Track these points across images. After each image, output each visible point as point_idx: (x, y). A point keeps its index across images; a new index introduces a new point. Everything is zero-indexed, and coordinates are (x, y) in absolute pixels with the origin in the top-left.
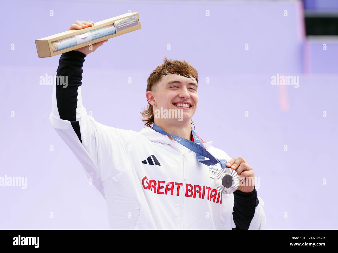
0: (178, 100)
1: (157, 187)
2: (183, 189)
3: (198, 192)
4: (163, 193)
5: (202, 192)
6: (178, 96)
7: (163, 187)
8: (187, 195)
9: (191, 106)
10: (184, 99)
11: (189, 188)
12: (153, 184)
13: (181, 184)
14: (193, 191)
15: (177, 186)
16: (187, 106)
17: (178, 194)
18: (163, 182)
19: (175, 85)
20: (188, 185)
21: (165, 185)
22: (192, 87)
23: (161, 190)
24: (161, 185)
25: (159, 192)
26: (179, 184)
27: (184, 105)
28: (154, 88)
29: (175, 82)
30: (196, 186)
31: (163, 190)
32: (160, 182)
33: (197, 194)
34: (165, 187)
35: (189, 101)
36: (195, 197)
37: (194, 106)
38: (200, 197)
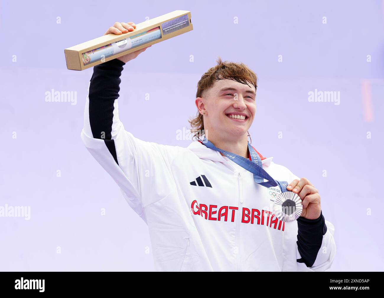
0: (232, 111)
1: (208, 212)
2: (239, 214)
3: (256, 217)
4: (215, 219)
5: (261, 217)
6: (232, 106)
7: (215, 212)
8: (243, 221)
9: (247, 118)
10: (239, 111)
11: (246, 212)
12: (203, 208)
13: (237, 208)
14: (250, 216)
15: (231, 210)
16: (243, 118)
17: (233, 220)
18: (216, 207)
19: (229, 92)
20: (244, 209)
21: (217, 210)
22: (250, 95)
23: (213, 216)
24: (214, 210)
25: (211, 219)
26: (234, 209)
27: (239, 117)
28: (204, 94)
29: (230, 89)
30: (254, 210)
31: (216, 216)
32: (211, 206)
33: (256, 220)
34: (218, 212)
35: (246, 112)
36: (252, 223)
37: (251, 118)
38: (258, 223)
